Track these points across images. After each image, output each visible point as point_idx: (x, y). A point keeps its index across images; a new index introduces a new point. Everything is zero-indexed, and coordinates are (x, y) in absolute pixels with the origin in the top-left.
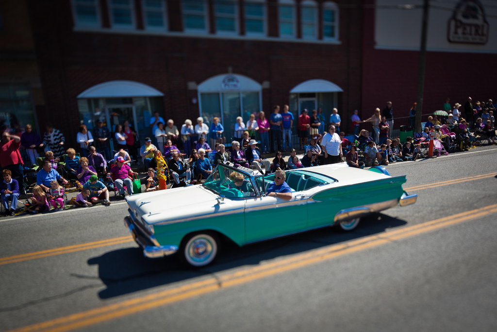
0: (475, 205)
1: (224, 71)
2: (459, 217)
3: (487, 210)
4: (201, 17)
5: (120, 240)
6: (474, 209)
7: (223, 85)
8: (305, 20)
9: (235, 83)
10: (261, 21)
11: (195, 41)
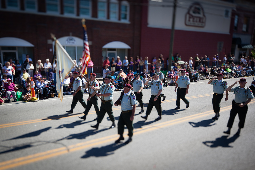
0: (202, 110)
1: (67, 35)
2: (194, 117)
3: (208, 113)
4: (56, 5)
5: (10, 125)
6: (201, 112)
7: (67, 42)
8: (112, 10)
9: (73, 41)
10: (88, 9)
11: (52, 18)
